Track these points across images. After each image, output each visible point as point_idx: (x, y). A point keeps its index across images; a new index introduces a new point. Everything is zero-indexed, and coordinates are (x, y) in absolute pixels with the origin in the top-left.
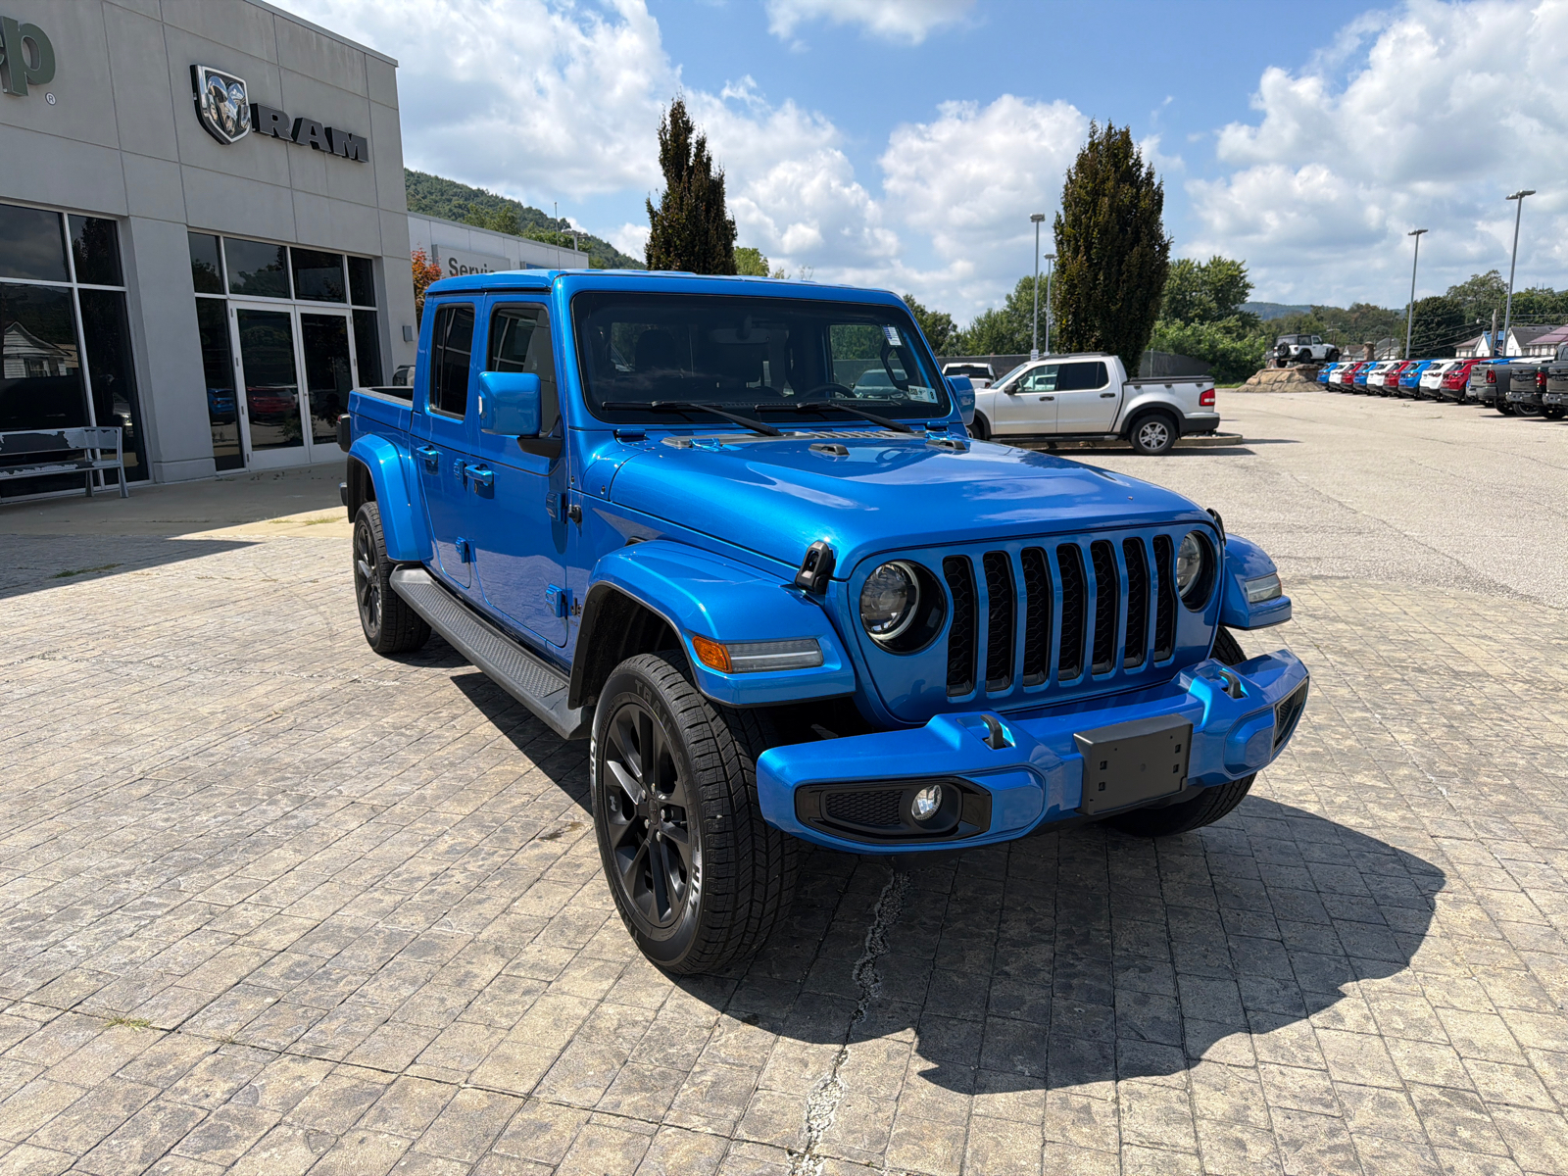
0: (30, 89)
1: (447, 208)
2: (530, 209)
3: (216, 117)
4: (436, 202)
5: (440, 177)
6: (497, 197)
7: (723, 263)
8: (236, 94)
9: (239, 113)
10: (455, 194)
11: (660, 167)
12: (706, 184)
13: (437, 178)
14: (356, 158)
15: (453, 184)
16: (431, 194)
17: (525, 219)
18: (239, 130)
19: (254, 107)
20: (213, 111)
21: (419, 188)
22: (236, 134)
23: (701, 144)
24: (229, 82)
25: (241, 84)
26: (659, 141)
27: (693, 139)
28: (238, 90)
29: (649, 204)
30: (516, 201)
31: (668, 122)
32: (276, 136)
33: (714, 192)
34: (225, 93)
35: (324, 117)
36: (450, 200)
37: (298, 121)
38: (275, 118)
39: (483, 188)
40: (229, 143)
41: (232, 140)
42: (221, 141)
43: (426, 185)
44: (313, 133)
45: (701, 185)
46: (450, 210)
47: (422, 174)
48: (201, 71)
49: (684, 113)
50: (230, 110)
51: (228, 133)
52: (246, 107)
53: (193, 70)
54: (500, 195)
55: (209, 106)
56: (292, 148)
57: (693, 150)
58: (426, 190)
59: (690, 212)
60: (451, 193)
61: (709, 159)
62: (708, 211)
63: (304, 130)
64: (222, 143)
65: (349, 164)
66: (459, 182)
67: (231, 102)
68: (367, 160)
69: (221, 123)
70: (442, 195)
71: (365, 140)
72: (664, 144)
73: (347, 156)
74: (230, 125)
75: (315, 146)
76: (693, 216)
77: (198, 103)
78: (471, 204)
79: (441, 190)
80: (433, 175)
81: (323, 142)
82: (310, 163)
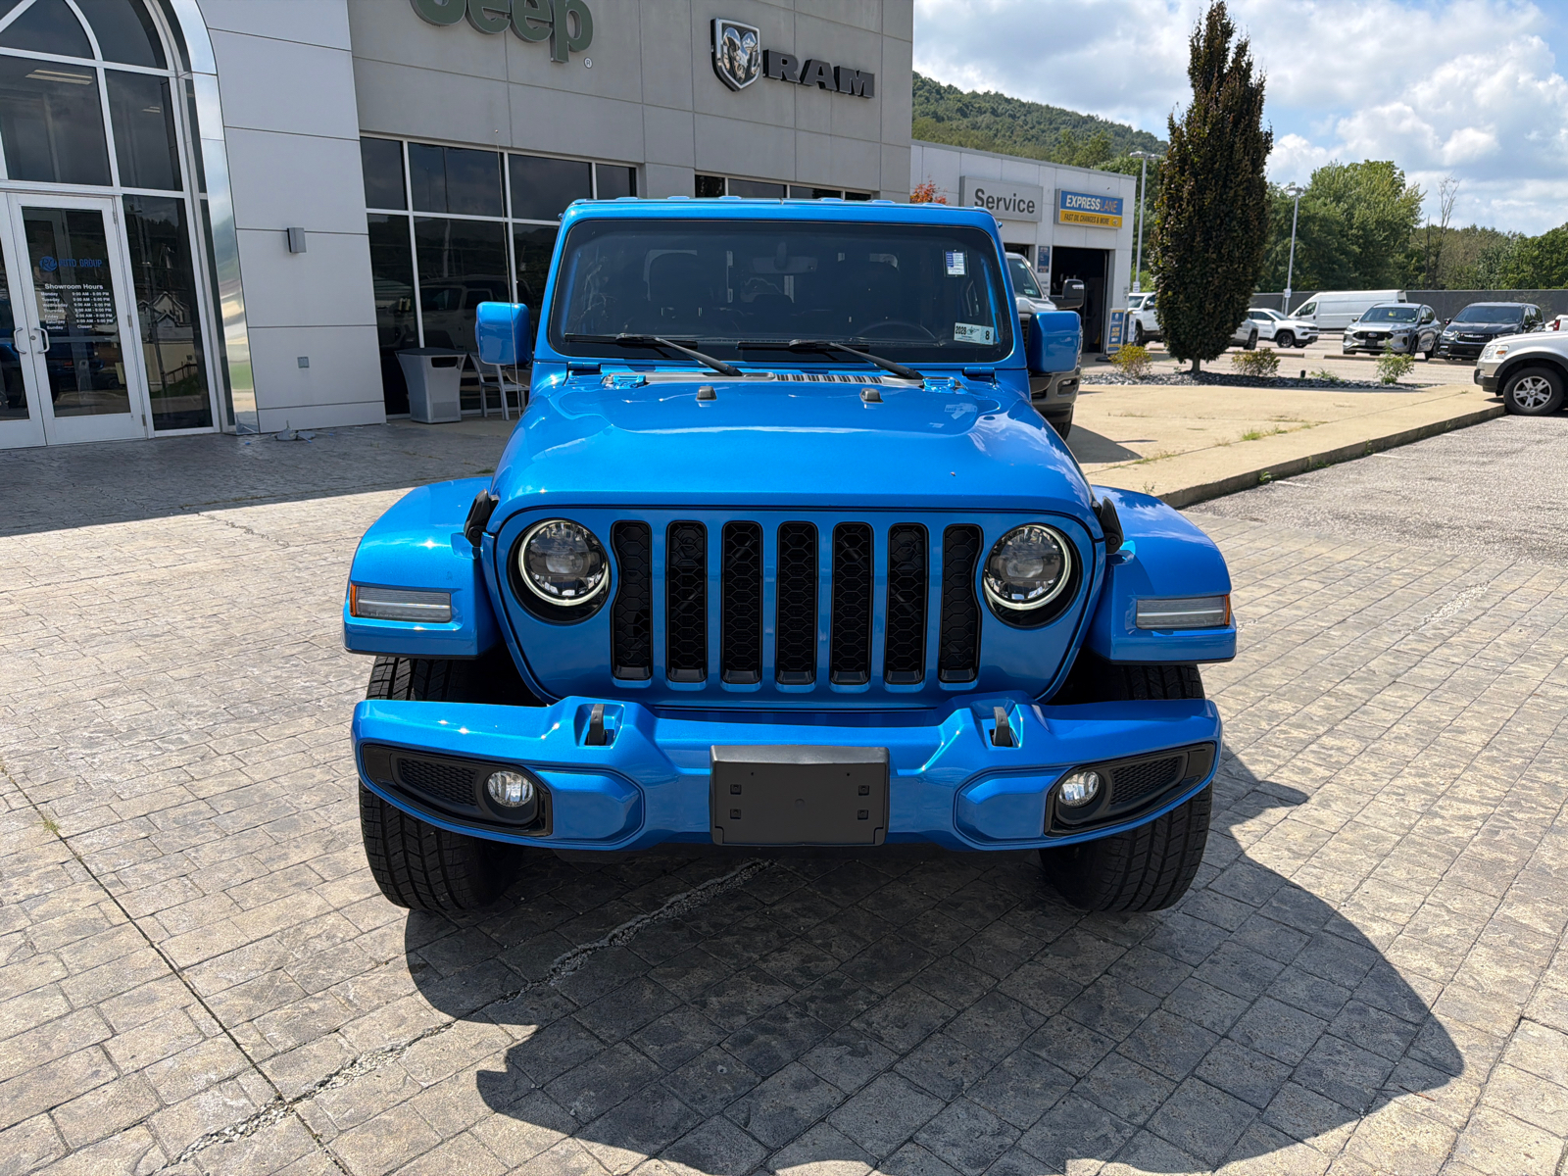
0: (571, 56)
1: (1053, 137)
2: (1140, 133)
3: (728, 66)
4: (1043, 131)
5: (1051, 105)
6: (1106, 122)
7: (1248, 180)
8: (749, 43)
9: (749, 61)
10: (1064, 123)
11: (1188, 77)
12: (1239, 91)
13: (1047, 106)
14: (862, 95)
15: (1063, 112)
16: (1039, 123)
17: (1133, 143)
18: (749, 76)
19: (766, 53)
20: (726, 61)
21: (1029, 118)
22: (746, 80)
23: (1242, 49)
24: (743, 32)
25: (755, 33)
26: (1189, 49)
27: (1232, 44)
28: (752, 40)
29: (1171, 119)
30: (1127, 125)
31: (1203, 27)
32: (784, 79)
33: (1250, 100)
34: (738, 42)
35: (832, 58)
36: (1057, 129)
37: (808, 63)
38: (785, 62)
39: (1093, 114)
40: (738, 89)
41: (741, 87)
42: (732, 88)
43: (1035, 114)
44: (821, 73)
45: (1232, 94)
46: (1056, 139)
47: (1033, 104)
48: (719, 24)
49: (1224, 15)
50: (742, 58)
51: (739, 80)
52: (757, 55)
53: (713, 23)
54: (1110, 120)
55: (723, 56)
56: (800, 89)
57: (1231, 56)
58: (1035, 119)
59: (1214, 125)
60: (1059, 121)
61: (1249, 64)
62: (1236, 124)
63: (812, 71)
64: (733, 90)
65: (856, 100)
66: (1069, 109)
67: (744, 51)
68: (873, 94)
69: (732, 71)
70: (1051, 124)
71: (873, 76)
72: (1195, 50)
73: (853, 93)
74: (741, 74)
75: (822, 86)
76: (1217, 129)
77: (714, 55)
78: (1078, 131)
79: (1050, 119)
80: (1044, 104)
81: (830, 83)
82: (817, 102)
